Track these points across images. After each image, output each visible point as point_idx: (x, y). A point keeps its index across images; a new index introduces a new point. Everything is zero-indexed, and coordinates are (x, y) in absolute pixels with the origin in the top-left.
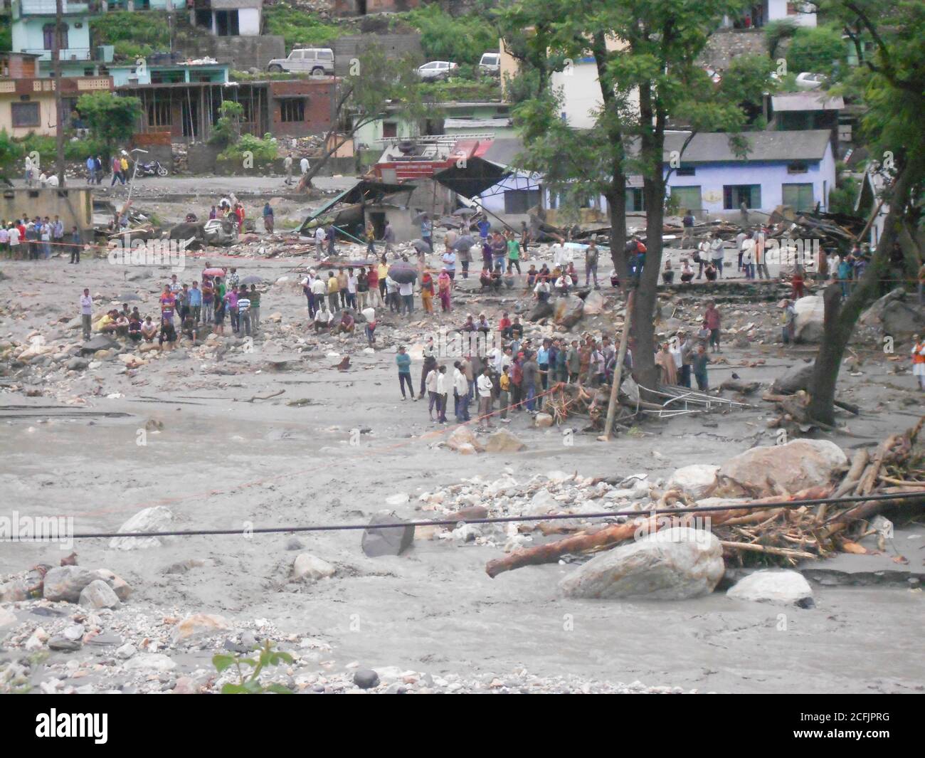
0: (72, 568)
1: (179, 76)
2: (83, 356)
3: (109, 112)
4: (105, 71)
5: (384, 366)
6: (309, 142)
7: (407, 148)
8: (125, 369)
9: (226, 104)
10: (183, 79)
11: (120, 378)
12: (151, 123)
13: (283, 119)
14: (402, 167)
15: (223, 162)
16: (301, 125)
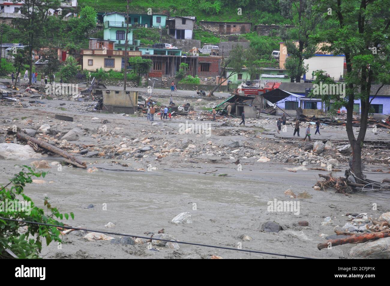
0: (163, 234)
1: (163, 52)
2: (140, 152)
3: (141, 64)
4: (137, 49)
5: (251, 163)
6: (210, 79)
7: (248, 83)
8: (157, 158)
9: (183, 64)
10: (165, 54)
11: (155, 162)
12: (154, 69)
13: (201, 71)
14: (247, 90)
15: (180, 85)
16: (208, 73)
